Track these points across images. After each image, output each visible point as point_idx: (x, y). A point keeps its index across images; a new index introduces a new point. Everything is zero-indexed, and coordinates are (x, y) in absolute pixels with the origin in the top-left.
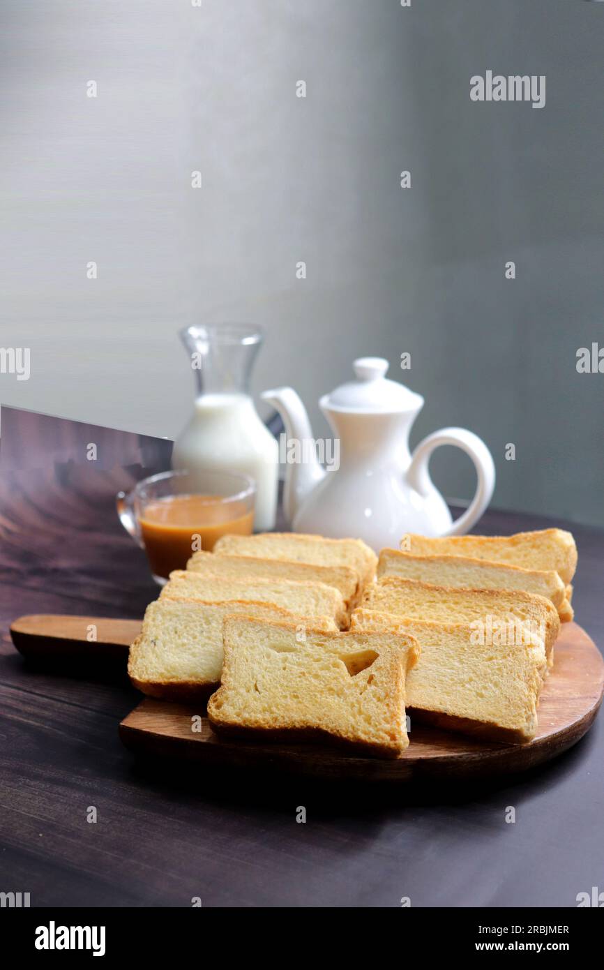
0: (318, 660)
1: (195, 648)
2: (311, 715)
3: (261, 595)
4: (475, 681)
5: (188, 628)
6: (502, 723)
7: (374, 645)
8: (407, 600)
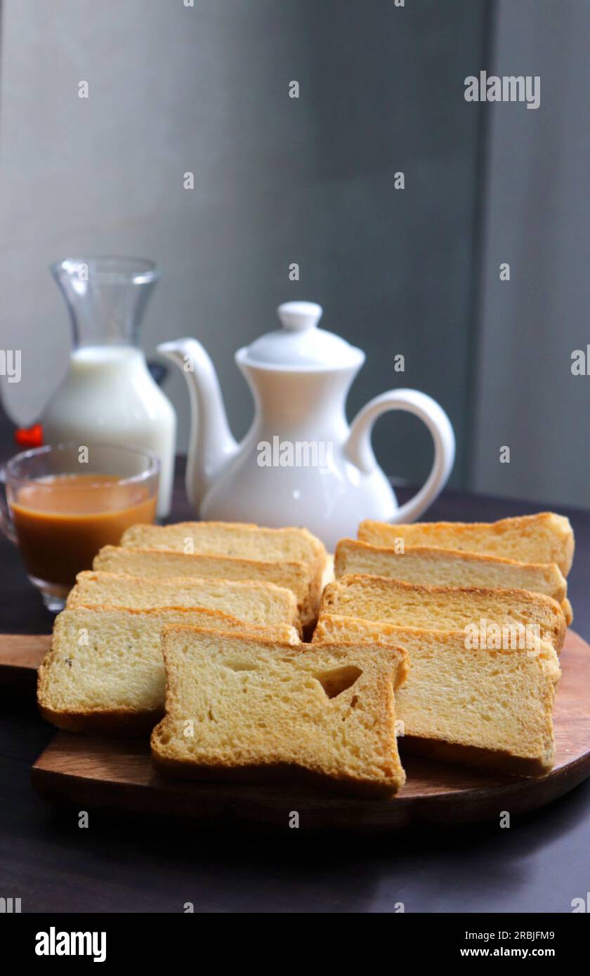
0: (285, 680)
1: (122, 668)
2: (284, 747)
3: (196, 599)
4: (478, 701)
5: (111, 643)
6: (516, 751)
7: (356, 660)
8: (380, 602)
